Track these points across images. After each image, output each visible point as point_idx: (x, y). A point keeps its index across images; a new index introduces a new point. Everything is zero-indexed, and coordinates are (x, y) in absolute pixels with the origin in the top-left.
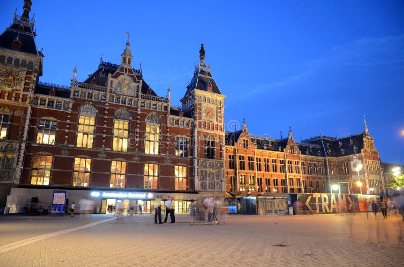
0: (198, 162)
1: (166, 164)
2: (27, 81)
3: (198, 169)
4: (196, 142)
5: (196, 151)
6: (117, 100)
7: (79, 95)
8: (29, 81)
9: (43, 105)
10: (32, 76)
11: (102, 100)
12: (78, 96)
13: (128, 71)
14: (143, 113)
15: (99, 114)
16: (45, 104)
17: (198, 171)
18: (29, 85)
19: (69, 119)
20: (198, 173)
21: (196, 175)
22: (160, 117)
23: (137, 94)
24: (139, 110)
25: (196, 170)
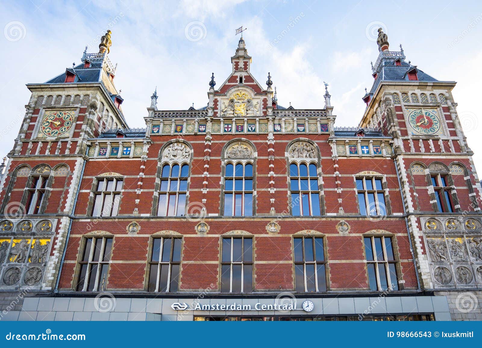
0: (418, 221)
1: (341, 234)
2: (78, 123)
3: (421, 237)
4: (405, 179)
5: (409, 199)
6: (228, 128)
7: (160, 131)
8: (82, 122)
9: (103, 155)
10: (87, 114)
11: (199, 131)
12: (158, 132)
13: (244, 79)
14: (278, 141)
15: (195, 156)
16: (106, 153)
17: (422, 242)
18: (80, 128)
19: (143, 171)
20: (423, 248)
21: (420, 251)
22: (316, 145)
23: (265, 113)
24: (271, 136)
25: (418, 240)
